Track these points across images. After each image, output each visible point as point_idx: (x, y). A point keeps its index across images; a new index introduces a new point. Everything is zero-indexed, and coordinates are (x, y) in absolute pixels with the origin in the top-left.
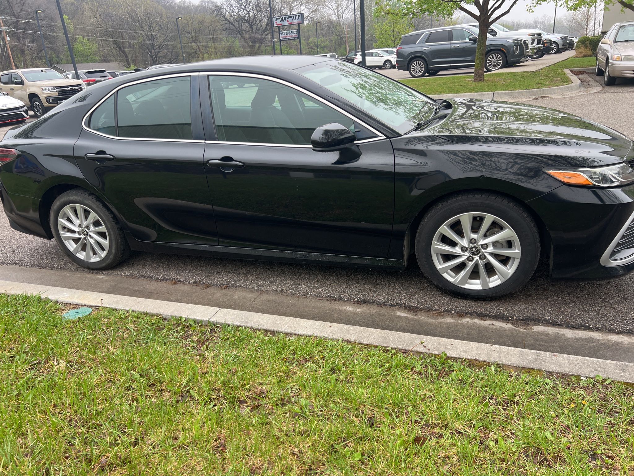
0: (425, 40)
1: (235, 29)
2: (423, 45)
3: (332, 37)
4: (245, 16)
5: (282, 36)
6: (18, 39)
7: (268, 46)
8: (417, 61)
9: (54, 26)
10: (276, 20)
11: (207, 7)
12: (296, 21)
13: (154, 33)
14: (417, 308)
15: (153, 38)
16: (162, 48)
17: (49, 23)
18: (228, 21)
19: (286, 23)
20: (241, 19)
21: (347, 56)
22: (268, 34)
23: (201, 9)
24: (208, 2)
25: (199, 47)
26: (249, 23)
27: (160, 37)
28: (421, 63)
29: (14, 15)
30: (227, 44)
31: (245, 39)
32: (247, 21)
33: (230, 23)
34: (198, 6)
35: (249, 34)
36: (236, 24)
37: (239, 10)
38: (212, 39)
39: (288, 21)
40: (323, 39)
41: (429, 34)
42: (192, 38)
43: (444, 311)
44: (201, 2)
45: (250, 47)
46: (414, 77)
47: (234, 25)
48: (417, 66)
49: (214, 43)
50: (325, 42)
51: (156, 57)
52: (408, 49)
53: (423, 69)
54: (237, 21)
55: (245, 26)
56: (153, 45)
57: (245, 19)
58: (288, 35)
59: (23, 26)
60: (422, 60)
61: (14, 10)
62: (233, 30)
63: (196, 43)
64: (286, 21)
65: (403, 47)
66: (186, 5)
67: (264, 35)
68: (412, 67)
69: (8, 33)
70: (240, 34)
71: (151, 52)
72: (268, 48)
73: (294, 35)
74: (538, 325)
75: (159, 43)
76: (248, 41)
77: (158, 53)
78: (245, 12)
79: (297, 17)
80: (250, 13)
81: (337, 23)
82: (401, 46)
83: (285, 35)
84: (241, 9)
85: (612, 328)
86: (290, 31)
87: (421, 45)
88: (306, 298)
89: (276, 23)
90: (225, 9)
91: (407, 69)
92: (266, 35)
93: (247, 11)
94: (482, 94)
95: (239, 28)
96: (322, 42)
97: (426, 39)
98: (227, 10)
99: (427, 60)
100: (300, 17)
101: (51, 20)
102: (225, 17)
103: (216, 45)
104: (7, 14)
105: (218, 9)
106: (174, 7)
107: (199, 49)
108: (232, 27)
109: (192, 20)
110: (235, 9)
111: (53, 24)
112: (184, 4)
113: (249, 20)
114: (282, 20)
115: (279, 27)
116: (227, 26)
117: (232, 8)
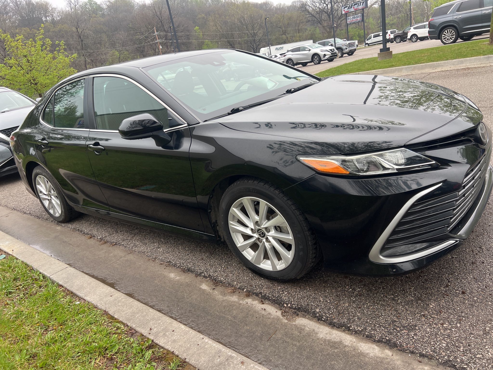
0: (456, 10)
1: (316, 20)
2: (455, 14)
3: (400, 15)
4: (324, 8)
5: (349, 20)
6: (167, 47)
7: (342, 30)
8: (448, 30)
9: (189, 35)
10: (344, 9)
11: (297, 6)
12: (360, 7)
13: (256, 32)
14: (221, 282)
15: (255, 34)
16: (261, 41)
17: (187, 34)
18: (311, 14)
19: (352, 10)
20: (322, 11)
21: (404, 31)
22: (343, 20)
23: (292, 8)
24: (298, 1)
25: (287, 38)
26: (327, 13)
27: (260, 33)
28: (452, 31)
29: (165, 31)
30: (310, 33)
31: (324, 27)
32: (325, 12)
33: (313, 16)
34: (290, 6)
35: (327, 22)
36: (317, 16)
37: (320, 4)
38: (297, 31)
39: (354, 8)
40: (391, 18)
41: (459, 4)
42: (283, 31)
43: (239, 288)
44: (293, 2)
45: (328, 32)
46: (445, 44)
47: (315, 17)
48: (448, 34)
49: (299, 33)
50: (393, 20)
51: (257, 49)
52: (440, 20)
53: (454, 36)
54: (318, 13)
55: (325, 16)
56: (254, 40)
57: (324, 11)
58: (354, 19)
59: (170, 38)
60: (453, 28)
61: (165, 27)
62: (314, 20)
63: (285, 35)
64: (353, 8)
65: (435, 18)
66: (281, 7)
67: (339, 22)
68: (443, 35)
69: (160, 43)
70: (320, 23)
71: (253, 46)
72: (342, 31)
73: (359, 19)
74: (304, 316)
75: (259, 38)
76: (326, 28)
77: (258, 46)
78: (325, 5)
79: (362, 3)
80: (329, 5)
81: (404, 3)
82: (433, 18)
83: (352, 20)
84: (322, 4)
85: (371, 334)
86: (356, 16)
87: (452, 15)
88: (154, 261)
89: (344, 11)
90: (309, 5)
91: (439, 38)
92: (341, 21)
93: (326, 4)
94: (489, 57)
95: (319, 18)
96: (390, 20)
97: (457, 8)
98: (310, 6)
99: (458, 28)
100: (364, 3)
101: (188, 31)
102: (308, 12)
103: (301, 34)
104: (161, 31)
105: (303, 6)
106: (273, 10)
107: (287, 39)
108: (314, 18)
109: (282, 17)
110: (317, 4)
111: (189, 34)
112: (280, 6)
113: (328, 11)
114: (349, 8)
115: (346, 14)
116: (310, 19)
117: (314, 4)
